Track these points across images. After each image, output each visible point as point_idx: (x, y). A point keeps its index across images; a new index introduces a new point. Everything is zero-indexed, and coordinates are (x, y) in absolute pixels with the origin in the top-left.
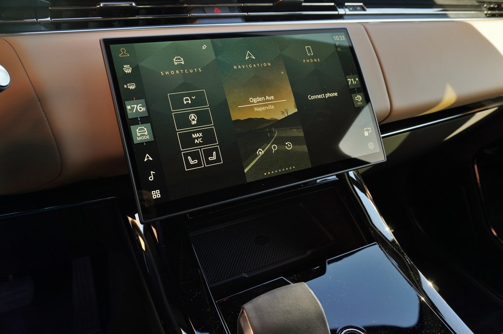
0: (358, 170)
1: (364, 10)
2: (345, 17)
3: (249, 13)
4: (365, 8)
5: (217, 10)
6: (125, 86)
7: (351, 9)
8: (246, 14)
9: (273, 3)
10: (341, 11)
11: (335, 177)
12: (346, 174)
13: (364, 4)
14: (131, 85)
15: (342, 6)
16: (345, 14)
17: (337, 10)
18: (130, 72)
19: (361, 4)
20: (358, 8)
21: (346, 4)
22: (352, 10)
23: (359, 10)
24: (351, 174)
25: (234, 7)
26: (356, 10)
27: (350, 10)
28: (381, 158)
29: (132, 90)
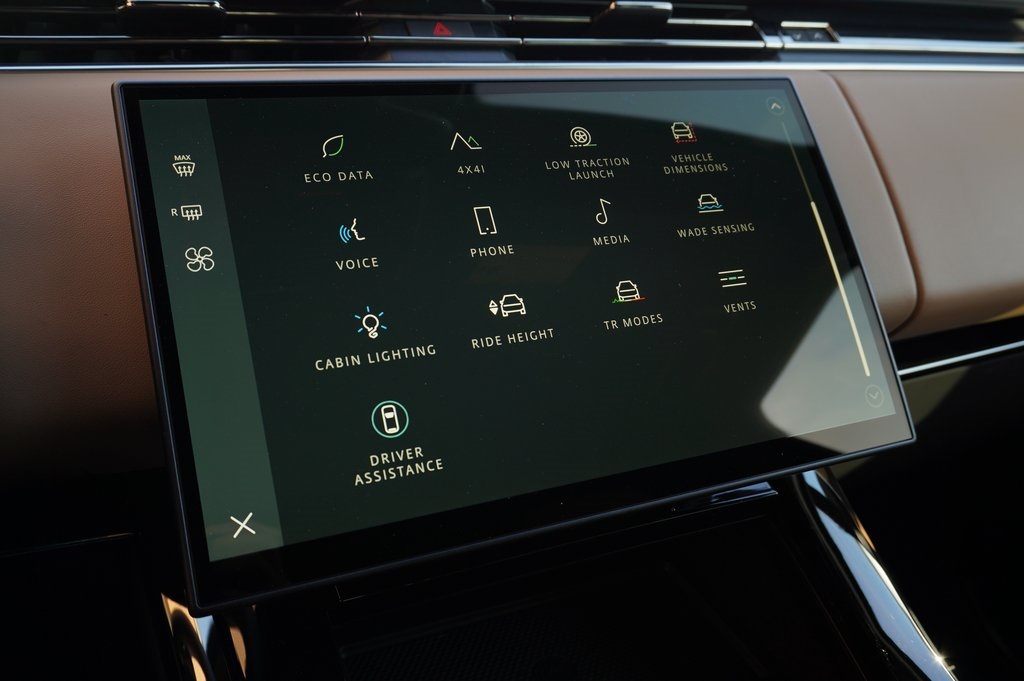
0: (831, 467)
1: (833, 40)
2: (782, 56)
3: (526, 40)
4: (835, 35)
5: (441, 30)
6: (174, 212)
7: (799, 37)
8: (519, 40)
9: (592, 18)
10: (773, 42)
11: (765, 485)
12: (794, 477)
13: (831, 25)
14: (189, 209)
15: (776, 30)
16: (783, 50)
17: (760, 39)
18: (191, 173)
19: (824, 25)
20: (817, 35)
21: (785, 24)
22: (802, 40)
23: (818, 40)
24: (811, 478)
25: (487, 23)
26: (811, 39)
27: (795, 40)
28: (901, 433)
29: (193, 222)
